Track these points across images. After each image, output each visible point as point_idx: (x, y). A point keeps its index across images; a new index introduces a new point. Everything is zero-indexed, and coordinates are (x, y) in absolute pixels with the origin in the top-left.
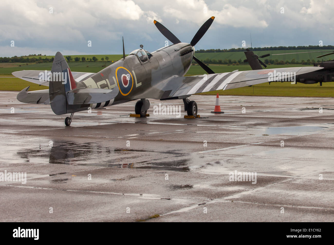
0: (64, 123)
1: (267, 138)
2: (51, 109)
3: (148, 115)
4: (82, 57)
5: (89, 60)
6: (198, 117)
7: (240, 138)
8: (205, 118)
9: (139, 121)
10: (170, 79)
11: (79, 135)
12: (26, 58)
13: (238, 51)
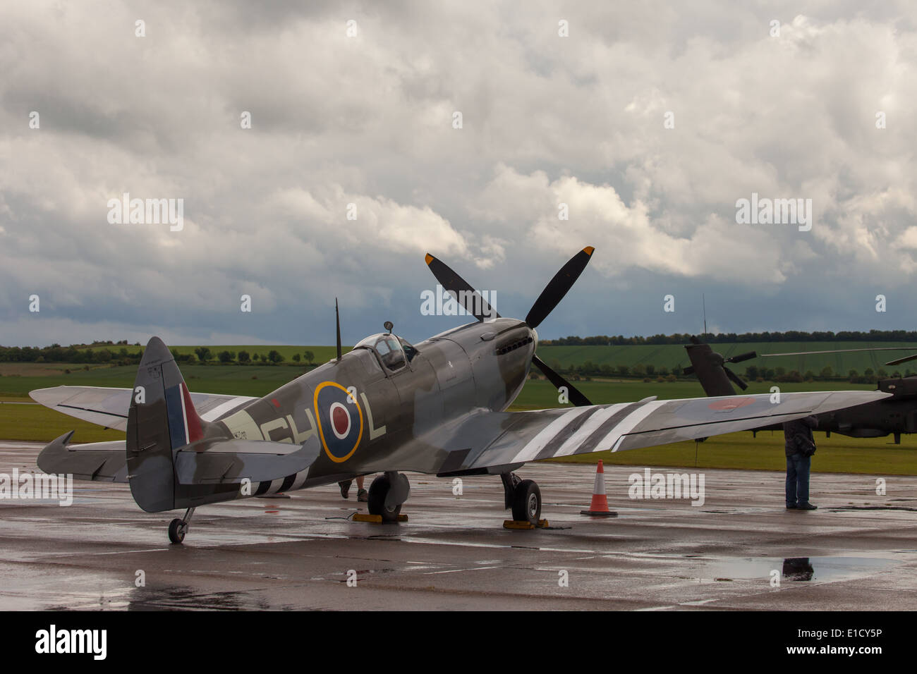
0: (167, 535)
1: (726, 589)
2: (130, 496)
3: (405, 519)
4: (242, 350)
5: (259, 360)
6: (542, 525)
7: (652, 588)
8: (561, 528)
9: (378, 534)
10: (465, 417)
11: (203, 570)
12: (84, 351)
13: (674, 343)
